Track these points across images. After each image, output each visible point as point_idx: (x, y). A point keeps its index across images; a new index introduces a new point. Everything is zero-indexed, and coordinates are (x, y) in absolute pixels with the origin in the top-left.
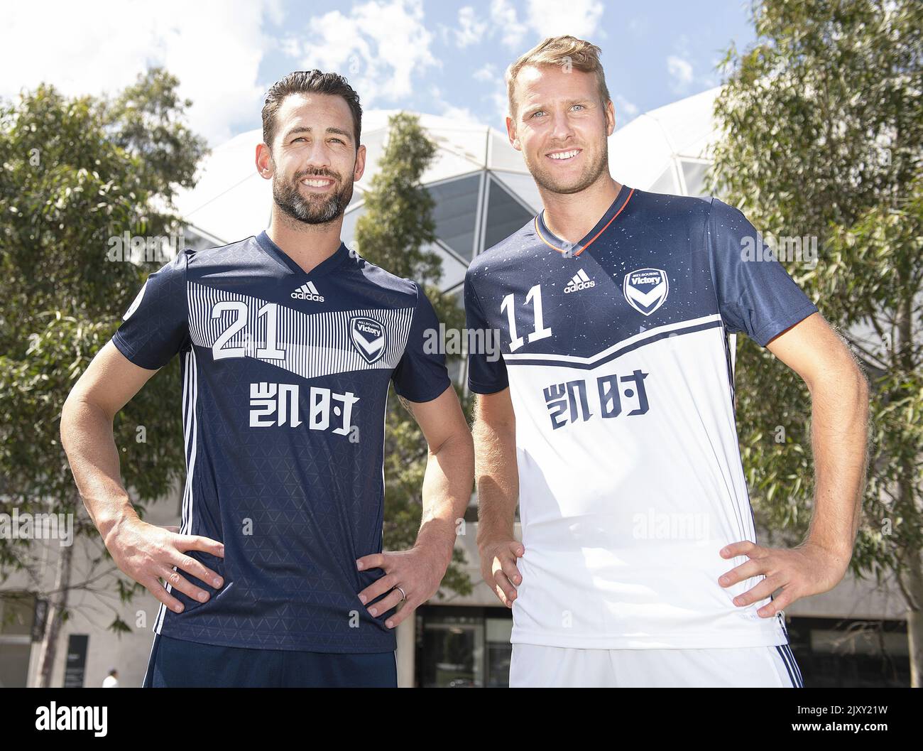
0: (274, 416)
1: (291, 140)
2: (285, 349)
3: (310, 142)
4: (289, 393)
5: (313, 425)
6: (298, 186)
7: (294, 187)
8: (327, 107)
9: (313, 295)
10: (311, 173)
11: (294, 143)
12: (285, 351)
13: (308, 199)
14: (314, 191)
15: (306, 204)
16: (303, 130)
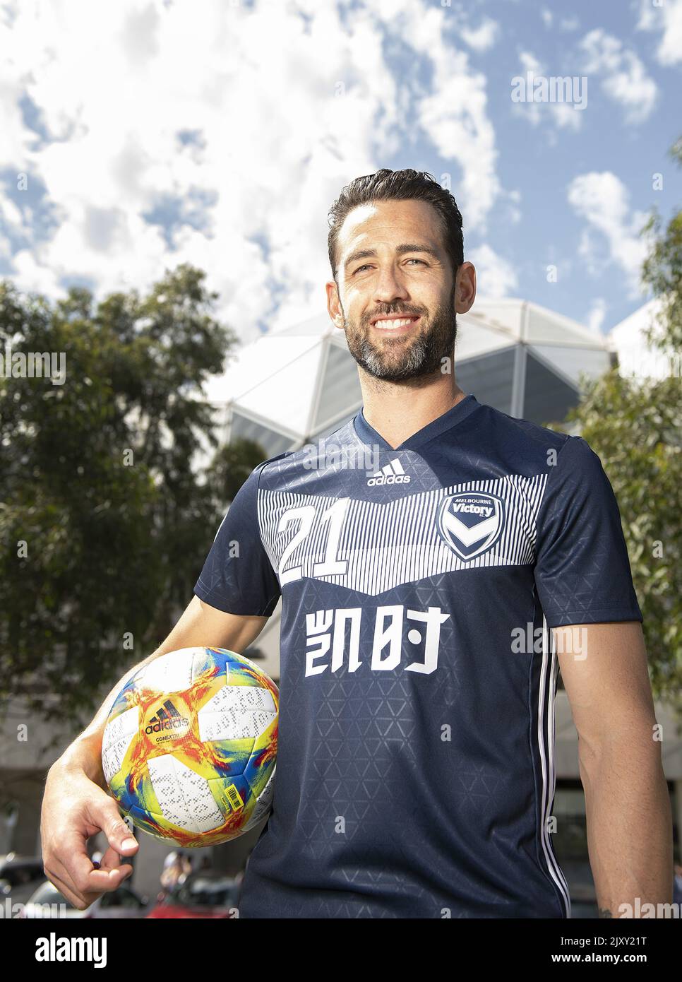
0: (327, 659)
1: (353, 271)
2: (347, 558)
3: (378, 270)
4: (348, 622)
5: (377, 665)
6: (367, 332)
7: (363, 333)
8: (396, 217)
9: (397, 476)
10: (381, 311)
11: (357, 275)
12: (348, 562)
13: (381, 347)
14: (389, 335)
15: (379, 356)
16: (366, 254)
